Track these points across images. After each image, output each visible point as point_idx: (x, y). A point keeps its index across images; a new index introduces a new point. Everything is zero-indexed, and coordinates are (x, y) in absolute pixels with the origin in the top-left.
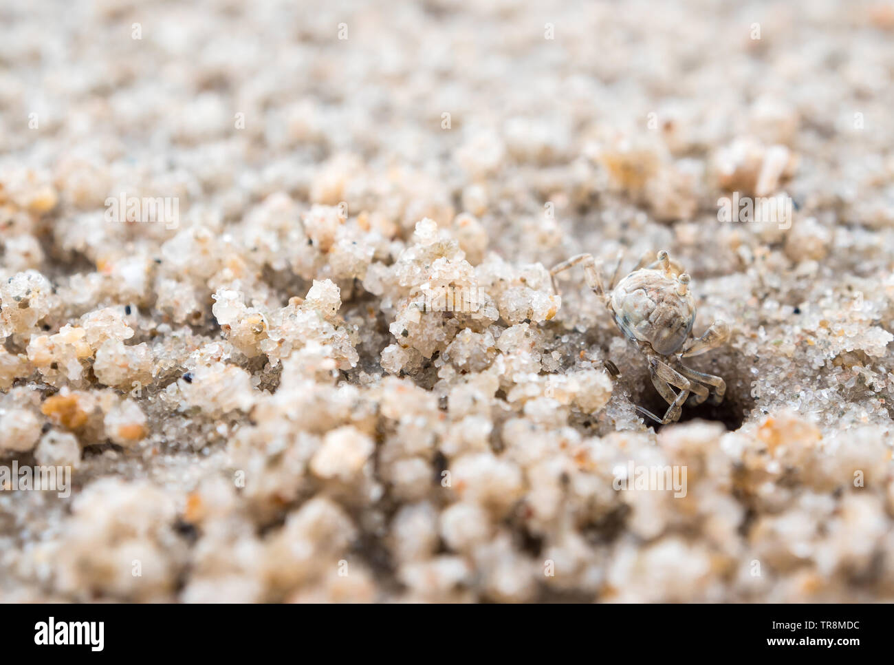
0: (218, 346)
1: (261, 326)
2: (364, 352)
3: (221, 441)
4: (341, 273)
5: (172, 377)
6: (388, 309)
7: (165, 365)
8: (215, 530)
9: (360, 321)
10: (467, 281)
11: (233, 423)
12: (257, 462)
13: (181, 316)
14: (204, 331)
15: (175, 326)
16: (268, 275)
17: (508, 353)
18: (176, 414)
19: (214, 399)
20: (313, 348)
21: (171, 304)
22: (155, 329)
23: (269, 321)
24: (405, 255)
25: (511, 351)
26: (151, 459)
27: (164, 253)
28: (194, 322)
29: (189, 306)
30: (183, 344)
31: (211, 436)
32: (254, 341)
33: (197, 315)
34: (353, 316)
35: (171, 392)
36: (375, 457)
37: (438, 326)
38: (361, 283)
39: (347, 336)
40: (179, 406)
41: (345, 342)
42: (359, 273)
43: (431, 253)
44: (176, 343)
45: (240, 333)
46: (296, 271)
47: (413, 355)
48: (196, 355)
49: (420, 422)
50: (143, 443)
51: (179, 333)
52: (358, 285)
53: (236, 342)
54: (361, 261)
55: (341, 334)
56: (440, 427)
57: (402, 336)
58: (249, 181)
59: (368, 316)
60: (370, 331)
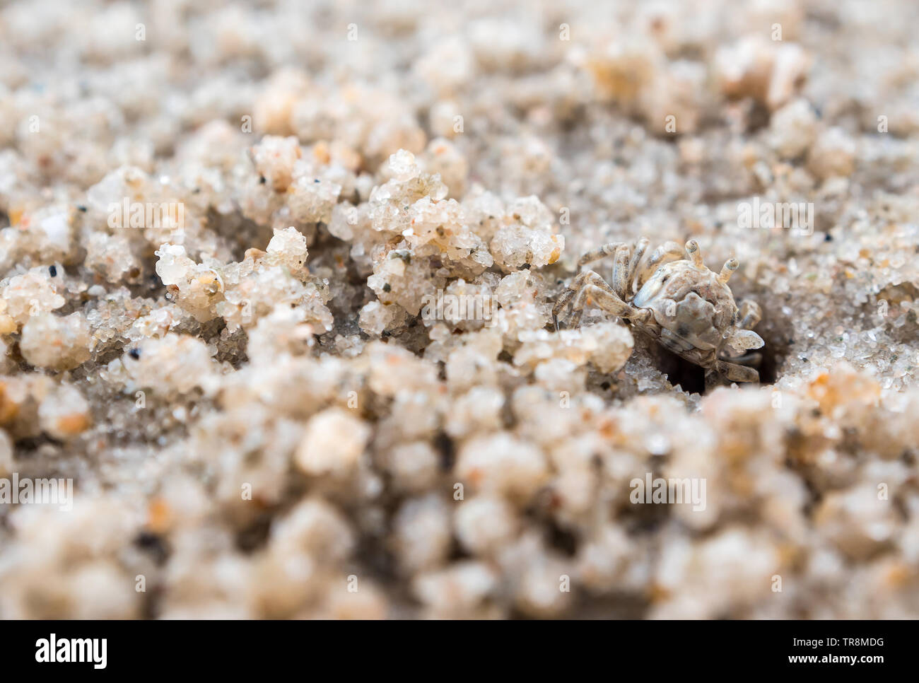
0: (166, 313)
1: (215, 287)
2: (335, 308)
3: (181, 429)
4: (302, 217)
5: (113, 350)
6: (360, 257)
7: (103, 336)
8: (187, 544)
9: (328, 272)
10: (457, 224)
11: (191, 405)
12: (230, 459)
13: (116, 275)
14: (144, 291)
15: (110, 287)
16: (214, 221)
17: (511, 307)
18: (123, 397)
19: (168, 379)
20: (282, 313)
21: (103, 261)
22: (86, 291)
23: (223, 278)
24: (382, 195)
25: (514, 304)
26: (97, 453)
27: (90, 199)
28: (132, 281)
29: (125, 262)
30: (122, 310)
31: (167, 422)
32: (207, 304)
33: (134, 273)
34: (318, 266)
35: (115, 370)
36: (370, 447)
37: (426, 278)
38: (326, 226)
39: (317, 294)
40: (125, 386)
41: (317, 301)
42: (323, 216)
43: (409, 190)
44: (113, 308)
45: (192, 295)
46: (247, 214)
47: (395, 312)
48: (140, 324)
49: (420, 399)
50: (86, 435)
51: (115, 296)
52: (321, 229)
53: (186, 305)
54: (326, 202)
55: (311, 291)
56: (443, 403)
57: (383, 291)
58: (178, 106)
59: (336, 265)
60: (340, 284)
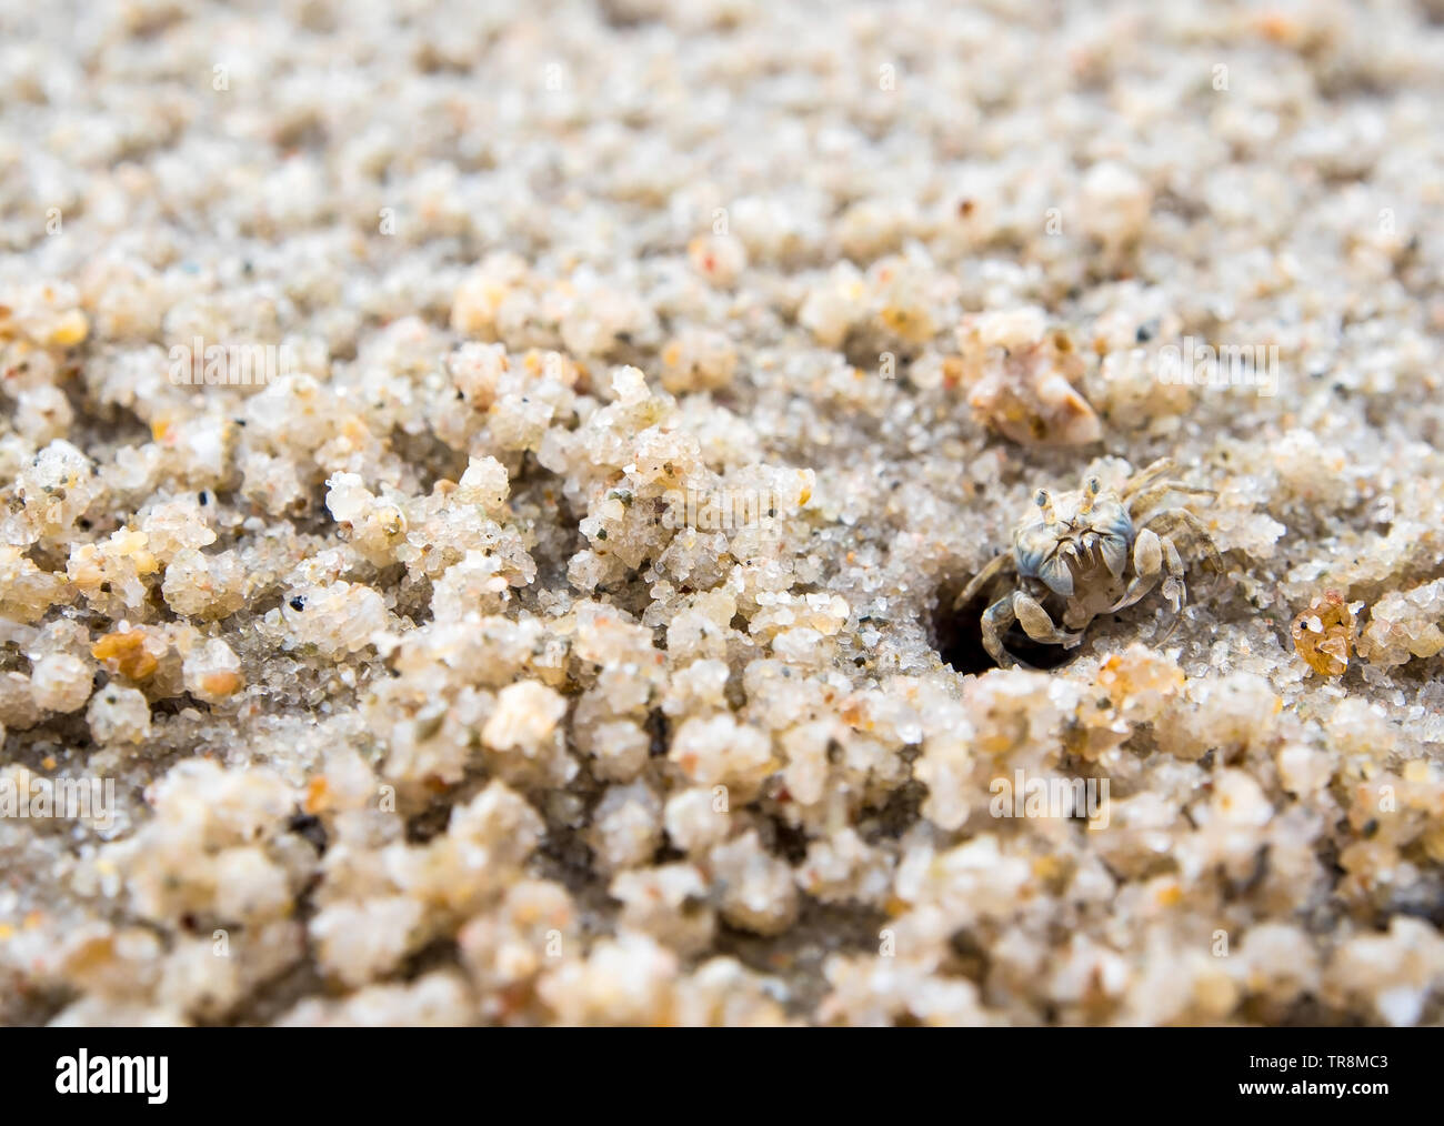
0: (336, 555)
1: (397, 526)
2: (541, 555)
3: (350, 696)
4: (507, 444)
5: (270, 599)
6: (574, 494)
7: (260, 580)
8: (349, 828)
9: (534, 511)
10: (689, 460)
11: (363, 666)
12: (405, 731)
13: (278, 506)
14: (311, 526)
15: (270, 520)
16: (400, 443)
17: (749, 563)
18: (279, 653)
19: (335, 634)
20: (475, 561)
21: (264, 488)
22: (242, 525)
23: (407, 515)
24: (599, 420)
25: (752, 560)
26: (249, 719)
27: (249, 411)
28: (297, 513)
29: (288, 489)
30: (284, 549)
31: (332, 685)
32: (386, 546)
33: (301, 504)
34: (523, 503)
35: (272, 622)
36: (567, 722)
37: (650, 524)
38: (534, 455)
39: (519, 538)
40: (284, 641)
41: (518, 548)
42: (530, 443)
43: (636, 416)
44: (273, 547)
45: (368, 534)
46: (440, 435)
47: (612, 563)
48: (305, 567)
49: (630, 669)
50: (236, 699)
51: (276, 532)
52: (529, 457)
53: (361, 546)
54: (535, 427)
55: (511, 534)
56: (657, 676)
57: (597, 538)
58: (363, 293)
59: (545, 502)
60: (549, 526)
